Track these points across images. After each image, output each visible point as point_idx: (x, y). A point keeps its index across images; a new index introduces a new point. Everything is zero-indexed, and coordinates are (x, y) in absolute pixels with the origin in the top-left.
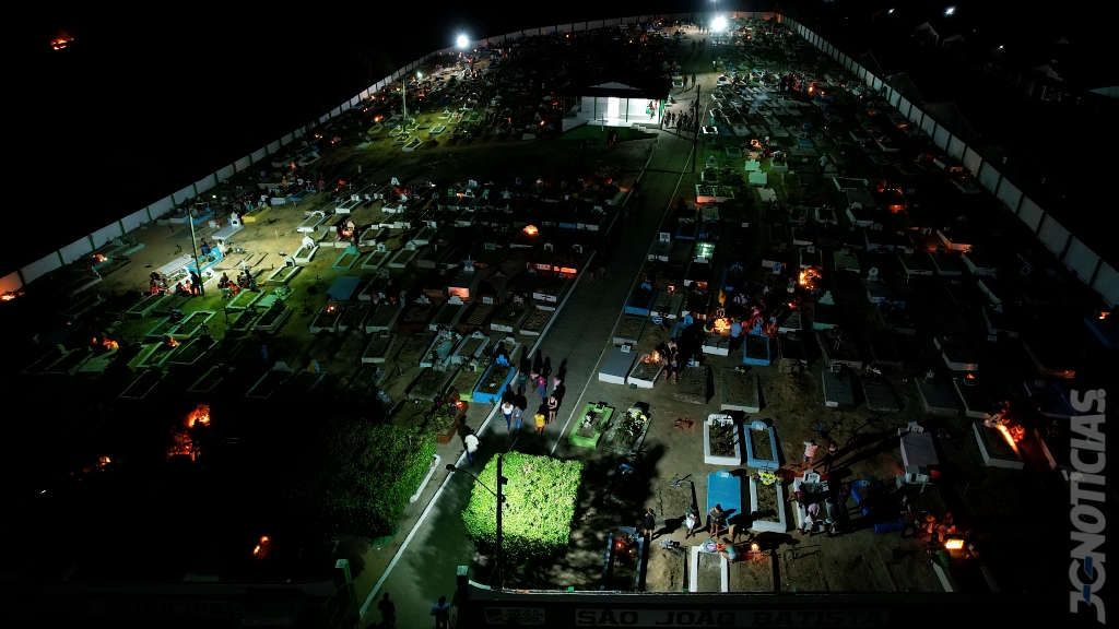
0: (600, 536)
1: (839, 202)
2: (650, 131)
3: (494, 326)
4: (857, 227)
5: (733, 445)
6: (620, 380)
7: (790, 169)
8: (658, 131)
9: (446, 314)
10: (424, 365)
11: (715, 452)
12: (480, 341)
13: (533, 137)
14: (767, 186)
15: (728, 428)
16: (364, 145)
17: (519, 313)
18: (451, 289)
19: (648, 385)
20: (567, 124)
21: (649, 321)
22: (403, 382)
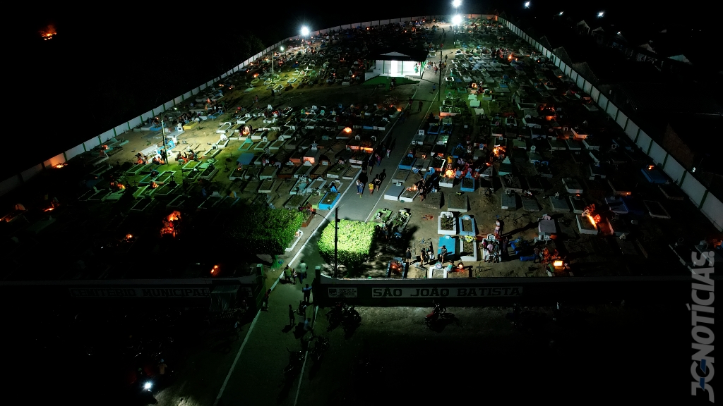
0: (384, 264)
1: (519, 115)
2: (415, 80)
3: (328, 175)
4: (527, 127)
5: (453, 226)
6: (395, 198)
7: (493, 98)
8: (419, 80)
9: (303, 170)
10: (292, 193)
11: (443, 228)
12: (321, 182)
13: (348, 83)
14: (479, 107)
15: (450, 219)
16: (249, 89)
17: (342, 169)
18: (305, 158)
19: (410, 200)
20: (368, 76)
21: (411, 172)
22: (282, 201)
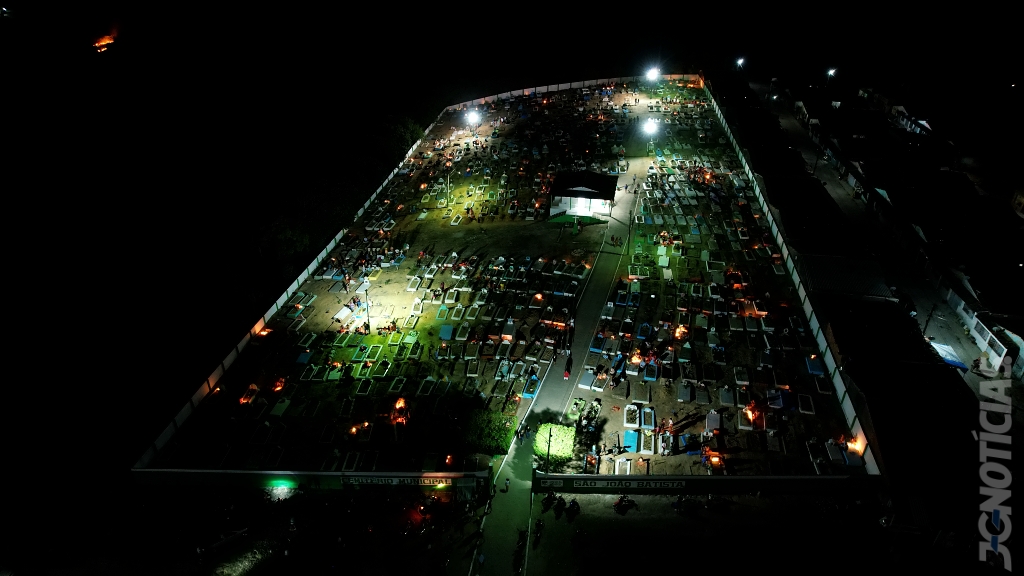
0: (581, 455)
2: (603, 218)
3: (527, 358)
5: (636, 418)
6: (588, 388)
8: (608, 218)
10: (497, 378)
11: (628, 422)
14: (668, 268)
15: (634, 411)
17: (539, 350)
18: (502, 335)
19: (601, 390)
20: (553, 211)
21: (601, 355)
22: (489, 387)
